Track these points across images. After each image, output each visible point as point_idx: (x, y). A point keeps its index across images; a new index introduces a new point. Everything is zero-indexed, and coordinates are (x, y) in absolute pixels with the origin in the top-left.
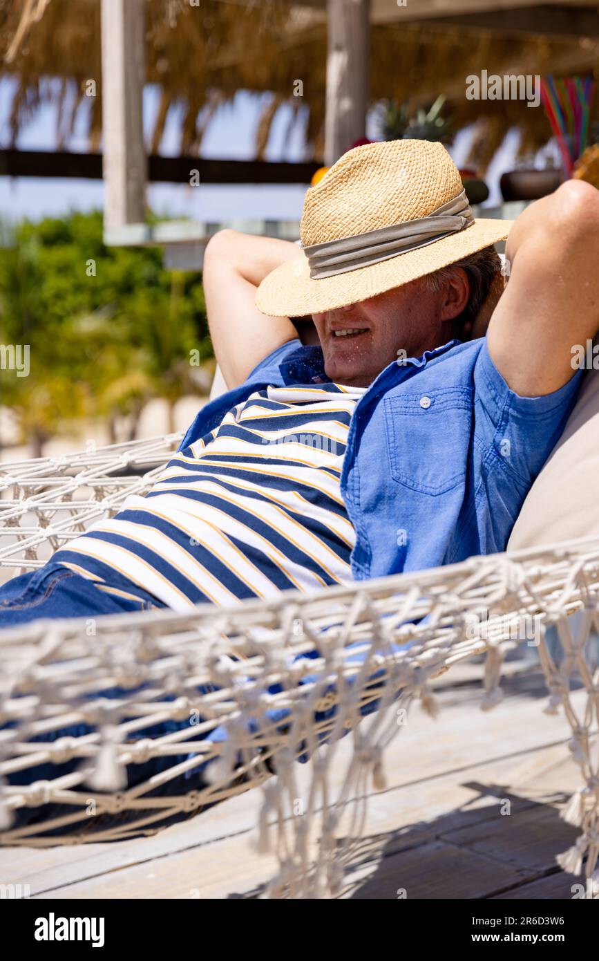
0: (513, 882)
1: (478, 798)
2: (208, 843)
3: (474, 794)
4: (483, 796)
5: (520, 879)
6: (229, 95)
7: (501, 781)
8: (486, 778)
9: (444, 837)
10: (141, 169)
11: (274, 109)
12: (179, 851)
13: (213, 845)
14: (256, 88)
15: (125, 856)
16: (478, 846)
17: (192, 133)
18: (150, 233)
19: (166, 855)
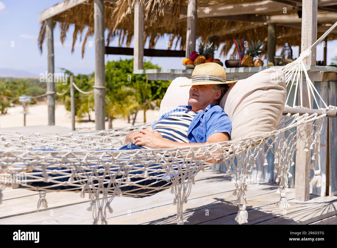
0: (222, 216)
1: (217, 201)
2: (156, 207)
3: (216, 200)
4: (218, 201)
5: (223, 216)
6: (162, 34)
7: (222, 198)
8: (219, 198)
9: (208, 207)
10: (142, 52)
11: (174, 38)
12: (150, 209)
13: (157, 208)
14: (169, 33)
15: (138, 209)
16: (215, 210)
17: (153, 43)
18: (145, 71)
19: (147, 209)
